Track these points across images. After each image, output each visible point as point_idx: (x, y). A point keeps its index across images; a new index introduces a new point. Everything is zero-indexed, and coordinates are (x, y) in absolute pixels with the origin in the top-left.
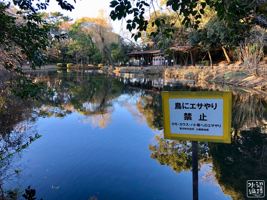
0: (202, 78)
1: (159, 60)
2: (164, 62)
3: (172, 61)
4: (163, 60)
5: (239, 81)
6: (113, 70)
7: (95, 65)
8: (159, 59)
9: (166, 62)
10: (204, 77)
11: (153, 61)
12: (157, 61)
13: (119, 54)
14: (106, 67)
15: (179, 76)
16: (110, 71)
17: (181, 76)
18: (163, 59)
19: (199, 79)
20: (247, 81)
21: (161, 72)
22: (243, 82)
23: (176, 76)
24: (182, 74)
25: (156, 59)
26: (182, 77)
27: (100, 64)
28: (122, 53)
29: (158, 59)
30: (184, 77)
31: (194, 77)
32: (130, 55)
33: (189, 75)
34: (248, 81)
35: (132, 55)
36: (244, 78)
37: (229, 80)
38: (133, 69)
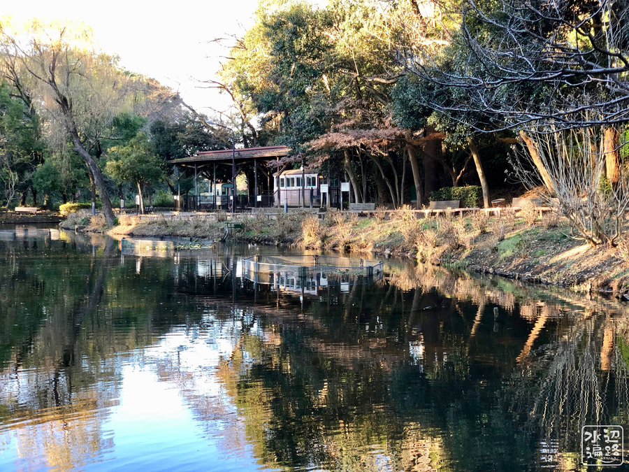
0: (430, 253)
1: (298, 185)
2: (315, 194)
3: (345, 187)
4: (314, 184)
5: (538, 263)
6: (109, 228)
7: (44, 208)
8: (298, 179)
9: (322, 191)
10: (437, 249)
11: (276, 189)
12: (290, 188)
13: (141, 160)
14: (84, 214)
15: (355, 249)
16: (95, 231)
17: (361, 247)
18: (314, 178)
19: (419, 257)
20: (562, 264)
21: (291, 231)
22: (551, 266)
23: (341, 248)
24: (362, 242)
25: (288, 179)
26: (362, 250)
27: (68, 204)
28: (153, 158)
29: (293, 179)
30: (369, 250)
31: (404, 250)
32: (187, 163)
33: (386, 242)
34: (565, 264)
35: (192, 163)
36: (558, 253)
37: (510, 260)
38: (186, 223)
